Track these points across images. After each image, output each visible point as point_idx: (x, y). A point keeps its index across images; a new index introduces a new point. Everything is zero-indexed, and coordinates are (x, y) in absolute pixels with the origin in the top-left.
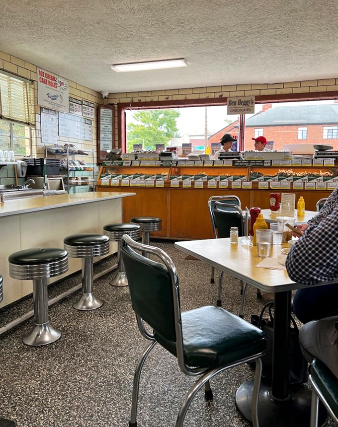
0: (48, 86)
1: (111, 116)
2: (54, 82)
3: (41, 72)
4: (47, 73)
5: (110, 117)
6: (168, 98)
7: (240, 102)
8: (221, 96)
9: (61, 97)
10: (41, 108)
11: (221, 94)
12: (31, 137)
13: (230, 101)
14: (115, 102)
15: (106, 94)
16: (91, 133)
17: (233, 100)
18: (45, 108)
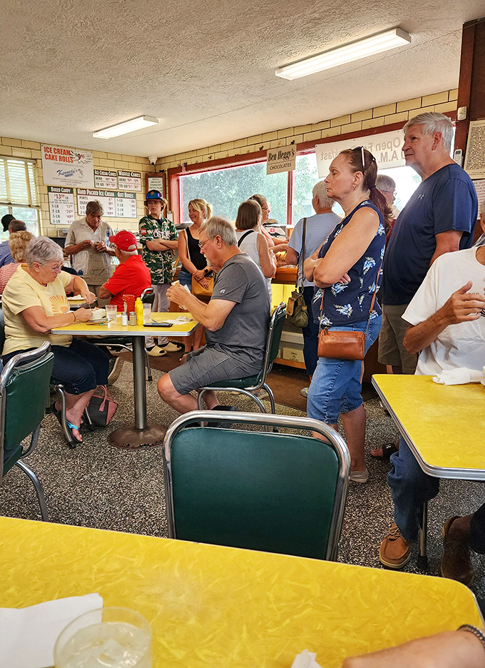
0: (58, 161)
1: (162, 186)
2: (68, 156)
3: (46, 149)
4: (57, 148)
5: (160, 187)
6: (210, 158)
7: (280, 155)
8: (261, 149)
9: (81, 173)
10: (49, 188)
11: (260, 146)
12: (39, 219)
13: (270, 154)
14: (165, 167)
15: (154, 160)
16: (135, 208)
17: (274, 152)
18: (54, 187)
